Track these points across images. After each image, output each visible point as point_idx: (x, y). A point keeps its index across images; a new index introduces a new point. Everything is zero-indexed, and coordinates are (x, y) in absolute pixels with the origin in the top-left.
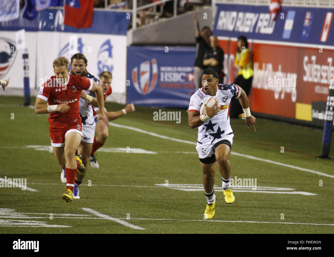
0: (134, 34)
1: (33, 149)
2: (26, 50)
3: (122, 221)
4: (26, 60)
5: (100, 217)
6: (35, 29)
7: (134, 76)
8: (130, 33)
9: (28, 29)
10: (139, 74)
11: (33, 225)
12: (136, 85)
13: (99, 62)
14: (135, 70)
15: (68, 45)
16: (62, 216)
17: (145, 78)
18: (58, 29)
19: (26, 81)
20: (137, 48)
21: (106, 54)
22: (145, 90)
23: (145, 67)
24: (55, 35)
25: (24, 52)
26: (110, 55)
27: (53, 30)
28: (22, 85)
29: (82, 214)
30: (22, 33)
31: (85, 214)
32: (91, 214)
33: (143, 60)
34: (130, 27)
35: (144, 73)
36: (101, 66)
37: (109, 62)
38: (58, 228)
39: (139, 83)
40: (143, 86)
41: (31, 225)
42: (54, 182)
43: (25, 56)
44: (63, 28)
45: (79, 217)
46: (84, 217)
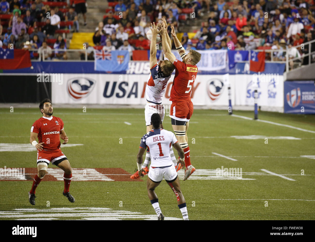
0: (288, 74)
1: (234, 138)
2: (230, 85)
3: (283, 176)
4: (230, 90)
5: (270, 174)
6: (234, 74)
7: (288, 98)
8: (285, 74)
9: (231, 74)
10: (291, 96)
11: (235, 179)
12: (289, 102)
13: (269, 91)
14: (288, 94)
15: (251, 82)
16: (250, 174)
17: (294, 99)
18: (247, 73)
19: (230, 101)
20: (290, 82)
21: (272, 86)
22: (294, 105)
23: (293, 92)
24: (245, 76)
25: (228, 86)
26: (275, 86)
27: (243, 74)
28: (228, 104)
29: (261, 172)
30: (227, 76)
31: (263, 172)
32: (266, 173)
33: (292, 89)
34: (285, 71)
35: (293, 96)
36: (270, 92)
37: (274, 90)
38: (248, 180)
39: (291, 101)
40: (293, 102)
41: (234, 179)
42: (246, 156)
43: (229, 88)
44: (249, 72)
45: (260, 174)
46: (262, 174)
